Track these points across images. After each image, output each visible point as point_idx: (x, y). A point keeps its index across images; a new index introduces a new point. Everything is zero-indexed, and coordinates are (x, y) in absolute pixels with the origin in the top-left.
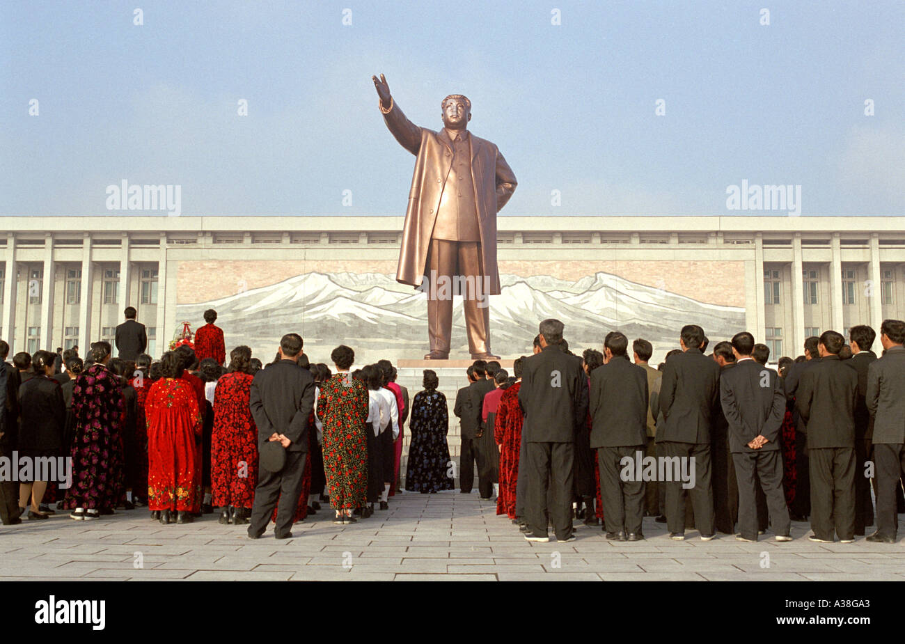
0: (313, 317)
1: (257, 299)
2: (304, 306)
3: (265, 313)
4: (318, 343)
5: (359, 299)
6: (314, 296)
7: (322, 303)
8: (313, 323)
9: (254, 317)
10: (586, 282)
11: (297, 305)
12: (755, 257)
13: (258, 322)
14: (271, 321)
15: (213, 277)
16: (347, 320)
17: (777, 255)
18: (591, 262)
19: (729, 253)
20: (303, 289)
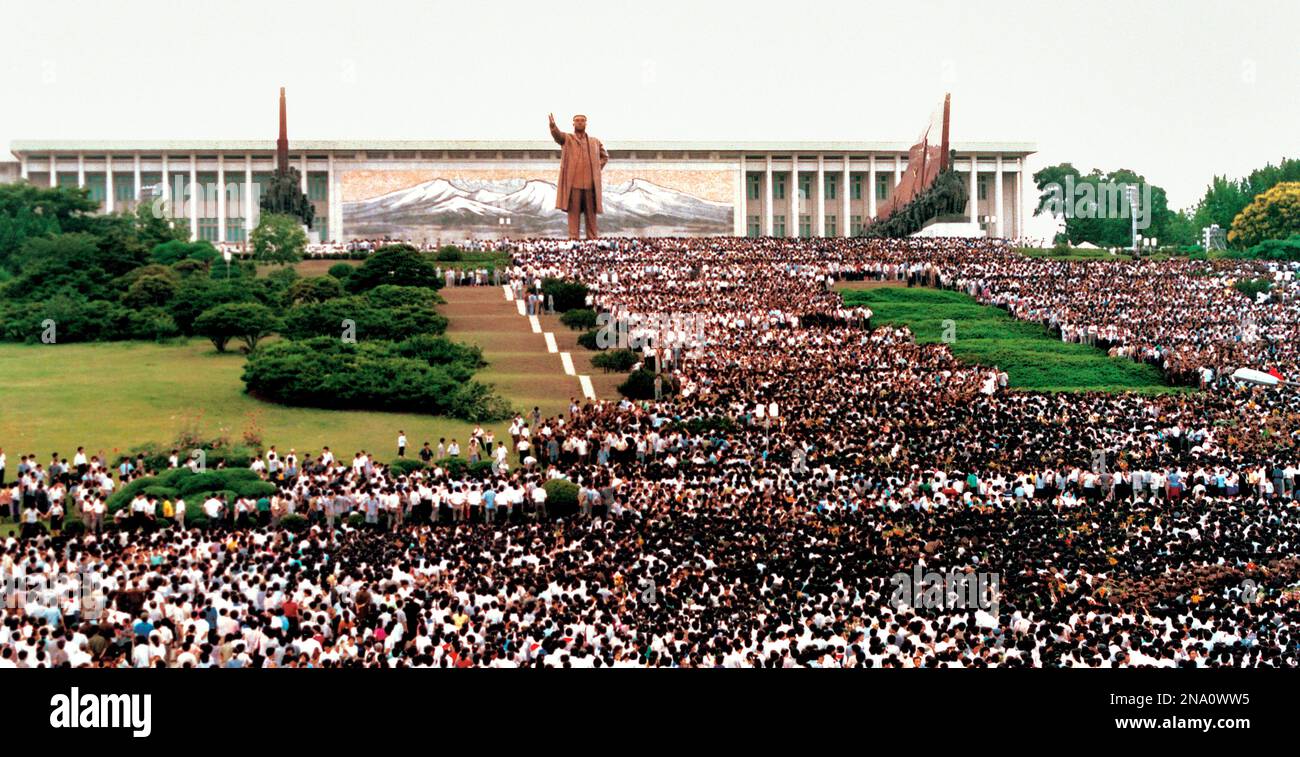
0: (440, 210)
1: (399, 197)
2: (431, 203)
3: (406, 207)
4: (443, 229)
5: (470, 198)
6: (439, 196)
7: (445, 200)
8: (439, 215)
9: (398, 210)
10: (626, 185)
11: (428, 201)
12: (739, 170)
13: (399, 215)
14: (411, 213)
15: (367, 182)
16: (462, 212)
17: (756, 167)
18: (629, 171)
19: (721, 166)
20: (431, 191)
